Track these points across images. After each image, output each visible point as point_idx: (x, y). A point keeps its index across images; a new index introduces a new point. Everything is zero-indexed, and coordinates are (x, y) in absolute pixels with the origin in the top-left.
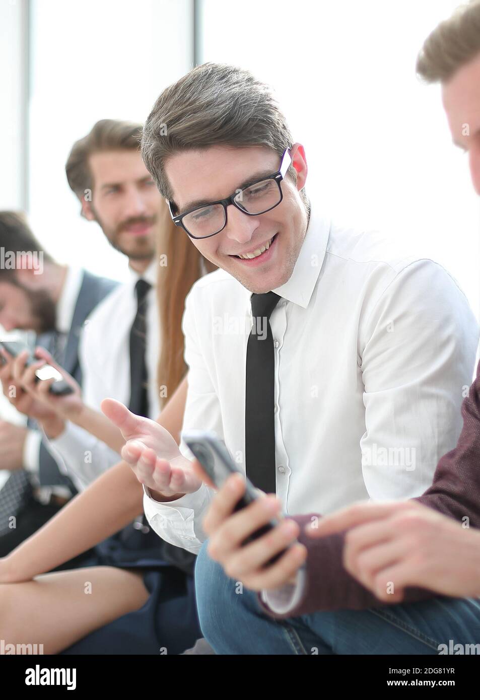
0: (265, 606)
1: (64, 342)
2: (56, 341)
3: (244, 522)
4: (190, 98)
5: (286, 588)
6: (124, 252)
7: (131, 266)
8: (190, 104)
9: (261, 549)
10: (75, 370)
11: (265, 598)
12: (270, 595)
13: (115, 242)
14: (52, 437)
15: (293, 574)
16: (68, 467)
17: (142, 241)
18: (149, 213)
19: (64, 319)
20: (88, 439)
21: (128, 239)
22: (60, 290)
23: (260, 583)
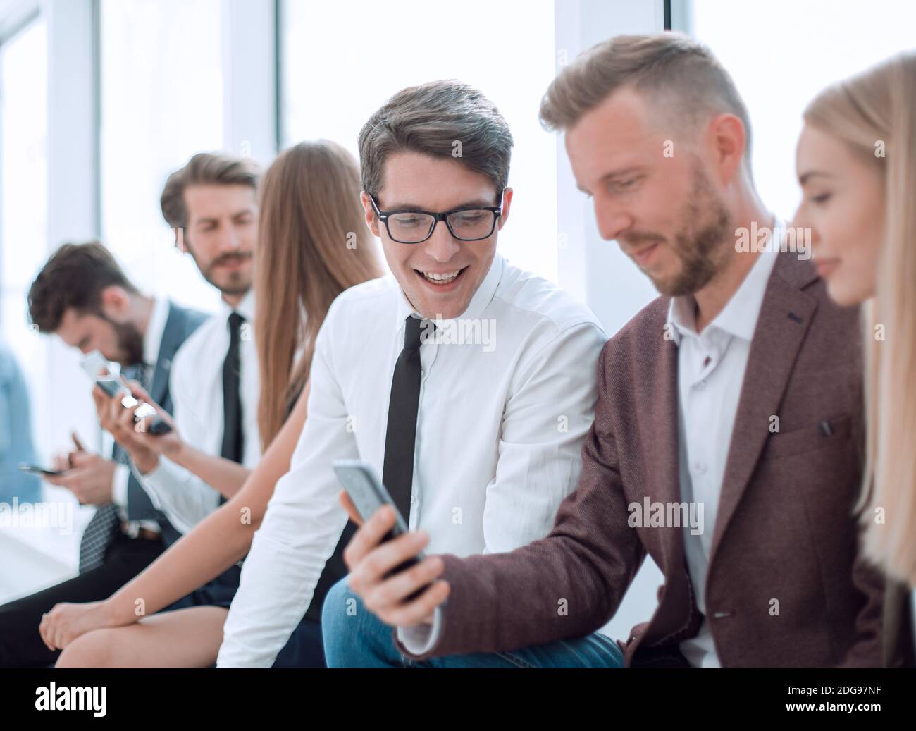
0: (401, 645)
1: (150, 374)
2: (142, 373)
3: (391, 554)
4: (440, 105)
5: (423, 629)
6: (217, 286)
7: (223, 298)
8: (441, 111)
9: (404, 583)
10: (164, 400)
11: (401, 637)
12: (407, 635)
13: (208, 276)
14: (144, 473)
15: (430, 612)
16: (160, 501)
17: (235, 277)
18: (243, 249)
19: (151, 351)
20: (182, 474)
21: (222, 274)
22: (146, 322)
23: (399, 619)
